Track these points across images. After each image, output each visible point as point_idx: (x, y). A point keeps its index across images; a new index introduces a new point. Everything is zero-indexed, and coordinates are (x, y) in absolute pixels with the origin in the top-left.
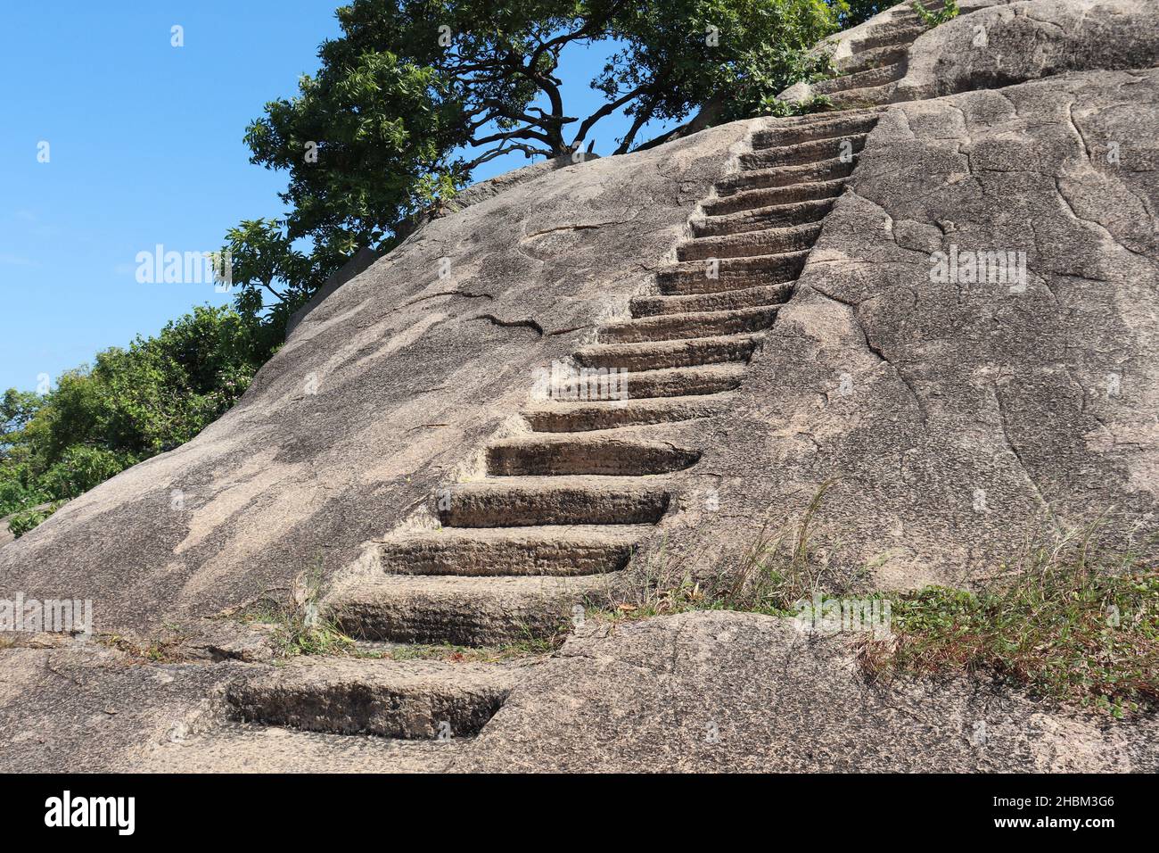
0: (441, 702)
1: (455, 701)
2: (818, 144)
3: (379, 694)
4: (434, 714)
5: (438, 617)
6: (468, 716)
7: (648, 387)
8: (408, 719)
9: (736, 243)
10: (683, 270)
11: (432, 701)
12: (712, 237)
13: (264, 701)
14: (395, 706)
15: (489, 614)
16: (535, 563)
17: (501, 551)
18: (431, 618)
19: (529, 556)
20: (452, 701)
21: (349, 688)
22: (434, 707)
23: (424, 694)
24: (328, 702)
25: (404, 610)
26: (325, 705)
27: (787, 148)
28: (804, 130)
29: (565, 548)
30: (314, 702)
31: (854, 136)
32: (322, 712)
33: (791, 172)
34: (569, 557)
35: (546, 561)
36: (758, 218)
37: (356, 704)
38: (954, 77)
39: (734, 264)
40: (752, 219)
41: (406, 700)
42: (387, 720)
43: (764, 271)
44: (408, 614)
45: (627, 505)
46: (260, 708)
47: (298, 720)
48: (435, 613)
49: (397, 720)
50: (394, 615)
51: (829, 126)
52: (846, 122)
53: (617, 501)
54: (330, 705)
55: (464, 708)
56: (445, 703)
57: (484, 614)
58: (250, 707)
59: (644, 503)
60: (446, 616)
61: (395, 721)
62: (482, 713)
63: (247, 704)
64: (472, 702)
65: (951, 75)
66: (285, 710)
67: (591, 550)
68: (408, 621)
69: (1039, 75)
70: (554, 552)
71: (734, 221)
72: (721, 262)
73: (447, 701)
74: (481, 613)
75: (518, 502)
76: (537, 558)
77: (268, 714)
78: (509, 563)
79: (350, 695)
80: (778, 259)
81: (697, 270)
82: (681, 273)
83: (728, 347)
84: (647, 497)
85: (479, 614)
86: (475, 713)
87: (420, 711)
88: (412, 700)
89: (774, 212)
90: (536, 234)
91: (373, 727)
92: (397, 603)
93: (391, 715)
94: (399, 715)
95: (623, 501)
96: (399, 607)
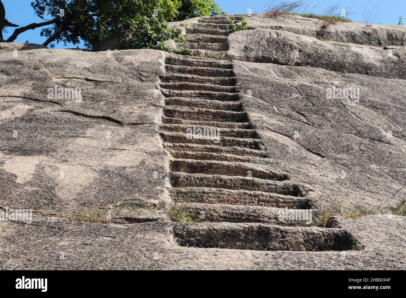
0: (308, 235)
1: (315, 235)
2: (207, 69)
3: (274, 231)
4: (305, 241)
5: (239, 216)
6: (322, 241)
7: (219, 151)
8: (291, 243)
9: (197, 103)
10: (178, 109)
11: (303, 234)
12: (184, 98)
13: (202, 235)
14: (283, 237)
15: (267, 216)
16: (258, 203)
17: (240, 196)
18: (235, 216)
19: (255, 200)
20: (314, 235)
21: (257, 228)
22: (305, 237)
23: (298, 231)
24: (243, 235)
25: (220, 212)
26: (242, 236)
27: (190, 67)
28: (193, 61)
29: (273, 198)
30: (235, 236)
31: (226, 70)
32: (240, 240)
33: (200, 79)
34: (275, 202)
35: (263, 203)
36: (198, 95)
37: (260, 236)
38: (253, 56)
39: (206, 111)
40: (195, 95)
41: (289, 234)
42: (279, 243)
43: (221, 118)
44: (222, 214)
45: (276, 189)
46: (199, 239)
47: (224, 245)
48: (237, 214)
49: (285, 244)
50: (214, 214)
51: (206, 62)
52: (215, 63)
53: (269, 186)
54: (244, 237)
55: (320, 238)
56: (310, 235)
57: (264, 216)
58: (192, 239)
59: (284, 188)
60: (244, 216)
61: (284, 244)
62: (329, 240)
63: (190, 237)
64: (324, 235)
65: (252, 54)
66: (215, 240)
67: (285, 200)
68: (222, 217)
69: (294, 65)
70: (268, 199)
71: (185, 94)
72: (199, 109)
73: (311, 235)
74: (263, 215)
75: (218, 182)
76: (259, 201)
77: (204, 242)
78: (245, 202)
79: (257, 232)
80: (229, 113)
81: (186, 111)
82: (177, 111)
83: (243, 142)
84: (285, 186)
85: (262, 216)
86: (325, 240)
87: (297, 239)
88: (292, 234)
89: (206, 94)
90: (61, 78)
91: (271, 247)
92: (215, 208)
93: (281, 241)
94: (286, 241)
95: (273, 187)
96: (217, 210)
